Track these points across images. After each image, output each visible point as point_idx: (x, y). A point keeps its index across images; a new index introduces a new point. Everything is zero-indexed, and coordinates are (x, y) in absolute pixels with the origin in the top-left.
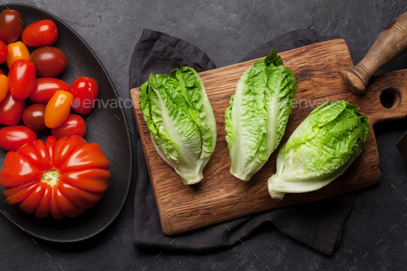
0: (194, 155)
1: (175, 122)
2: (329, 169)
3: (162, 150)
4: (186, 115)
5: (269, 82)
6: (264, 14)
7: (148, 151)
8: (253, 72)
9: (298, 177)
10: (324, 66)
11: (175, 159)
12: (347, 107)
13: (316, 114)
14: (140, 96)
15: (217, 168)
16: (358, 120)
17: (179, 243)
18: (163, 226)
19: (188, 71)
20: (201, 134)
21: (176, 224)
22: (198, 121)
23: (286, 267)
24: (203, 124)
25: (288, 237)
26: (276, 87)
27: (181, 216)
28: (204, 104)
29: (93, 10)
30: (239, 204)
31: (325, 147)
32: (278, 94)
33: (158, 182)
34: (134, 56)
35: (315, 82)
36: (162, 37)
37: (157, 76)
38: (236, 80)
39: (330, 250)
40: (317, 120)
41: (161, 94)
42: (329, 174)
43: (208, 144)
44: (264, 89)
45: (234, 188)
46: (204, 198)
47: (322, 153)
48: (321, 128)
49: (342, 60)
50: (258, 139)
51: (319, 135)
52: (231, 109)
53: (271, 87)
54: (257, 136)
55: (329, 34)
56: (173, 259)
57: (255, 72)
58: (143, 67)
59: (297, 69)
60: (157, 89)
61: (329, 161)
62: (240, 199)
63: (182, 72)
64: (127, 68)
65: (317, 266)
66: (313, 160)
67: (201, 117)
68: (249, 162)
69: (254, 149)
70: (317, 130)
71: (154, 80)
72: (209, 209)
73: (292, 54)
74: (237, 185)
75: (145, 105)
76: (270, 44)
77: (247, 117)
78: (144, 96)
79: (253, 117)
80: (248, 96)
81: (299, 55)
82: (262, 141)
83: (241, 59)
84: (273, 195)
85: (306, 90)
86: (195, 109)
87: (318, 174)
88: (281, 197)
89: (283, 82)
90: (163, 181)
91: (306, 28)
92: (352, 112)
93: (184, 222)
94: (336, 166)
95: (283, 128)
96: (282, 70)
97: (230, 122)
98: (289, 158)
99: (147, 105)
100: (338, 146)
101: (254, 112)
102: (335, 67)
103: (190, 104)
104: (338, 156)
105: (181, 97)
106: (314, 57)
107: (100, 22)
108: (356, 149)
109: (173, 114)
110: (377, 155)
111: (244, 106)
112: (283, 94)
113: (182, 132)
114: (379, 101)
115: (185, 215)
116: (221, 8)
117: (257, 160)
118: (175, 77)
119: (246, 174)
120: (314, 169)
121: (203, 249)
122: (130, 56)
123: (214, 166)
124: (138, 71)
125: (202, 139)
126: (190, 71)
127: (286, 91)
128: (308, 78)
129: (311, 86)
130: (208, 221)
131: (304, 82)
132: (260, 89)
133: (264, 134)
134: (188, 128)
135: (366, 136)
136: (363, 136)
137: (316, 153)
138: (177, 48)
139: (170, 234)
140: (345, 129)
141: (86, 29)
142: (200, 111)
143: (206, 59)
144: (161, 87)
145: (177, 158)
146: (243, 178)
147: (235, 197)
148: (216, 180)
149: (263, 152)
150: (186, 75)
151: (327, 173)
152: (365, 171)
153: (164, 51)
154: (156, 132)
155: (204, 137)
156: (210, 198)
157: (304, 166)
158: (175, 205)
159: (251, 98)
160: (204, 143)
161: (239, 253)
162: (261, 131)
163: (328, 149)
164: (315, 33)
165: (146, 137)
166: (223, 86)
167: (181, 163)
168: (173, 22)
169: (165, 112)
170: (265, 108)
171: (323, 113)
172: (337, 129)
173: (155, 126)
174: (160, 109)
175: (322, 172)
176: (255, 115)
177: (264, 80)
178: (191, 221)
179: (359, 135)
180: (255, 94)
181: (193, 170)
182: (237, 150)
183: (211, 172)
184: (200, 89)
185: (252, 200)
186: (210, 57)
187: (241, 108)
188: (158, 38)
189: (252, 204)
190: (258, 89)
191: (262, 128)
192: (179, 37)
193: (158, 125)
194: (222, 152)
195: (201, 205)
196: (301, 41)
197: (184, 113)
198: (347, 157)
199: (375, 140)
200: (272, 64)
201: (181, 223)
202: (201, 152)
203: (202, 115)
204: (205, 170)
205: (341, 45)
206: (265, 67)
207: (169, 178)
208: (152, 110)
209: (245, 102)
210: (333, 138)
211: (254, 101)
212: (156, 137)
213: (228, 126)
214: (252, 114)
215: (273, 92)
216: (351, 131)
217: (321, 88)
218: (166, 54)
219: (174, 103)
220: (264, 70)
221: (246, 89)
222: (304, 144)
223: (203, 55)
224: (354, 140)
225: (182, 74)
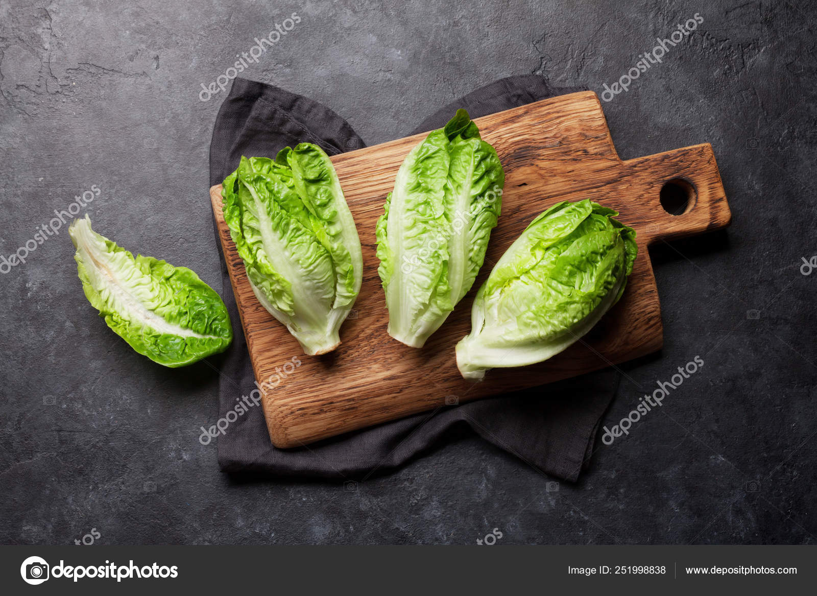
0: (322, 302)
1: (285, 241)
2: (562, 323)
3: (263, 293)
4: (304, 229)
5: (453, 168)
6: (451, 49)
7: (242, 297)
8: (424, 150)
9: (508, 338)
10: (558, 140)
11: (286, 308)
12: (594, 212)
13: (539, 226)
14: (224, 198)
15: (367, 326)
16: (616, 234)
17: (300, 462)
18: (271, 431)
19: (308, 150)
20: (334, 265)
21: (294, 428)
22: (326, 240)
23: (496, 505)
24: (335, 246)
25: (497, 451)
26: (464, 177)
27: (303, 414)
28: (338, 210)
29: (143, 46)
30: (407, 391)
31: (554, 283)
32: (468, 190)
33: (261, 352)
34: (218, 128)
35: (541, 168)
36: (268, 92)
37: (253, 160)
38: (396, 168)
39: (573, 472)
40: (541, 236)
41: (259, 191)
42: (562, 331)
43: (347, 281)
44: (444, 181)
45: (397, 361)
46: (343, 381)
47: (550, 294)
48: (547, 249)
49: (590, 129)
50: (433, 271)
51: (544, 263)
52: (386, 219)
53: (457, 176)
54: (431, 267)
55: (568, 84)
56: (292, 492)
57: (428, 150)
58: (233, 147)
59: (509, 147)
60: (252, 182)
61: (562, 308)
62: (409, 382)
63: (299, 153)
64: (205, 151)
65: (553, 503)
66: (533, 308)
67: (333, 232)
68: (421, 312)
69: (428, 289)
70: (539, 253)
71: (247, 167)
72: (353, 399)
73: (500, 120)
74: (403, 355)
75: (232, 212)
76: (463, 102)
77: (414, 232)
78: (230, 197)
79: (425, 231)
80: (416, 194)
81: (513, 120)
82: (442, 276)
83: (410, 130)
84: (465, 373)
85: (525, 184)
86: (320, 218)
87: (543, 332)
88: (480, 375)
89: (477, 167)
90: (269, 350)
91: (528, 72)
92: (605, 220)
93: (309, 425)
94: (574, 317)
95: (480, 250)
96: (476, 148)
97: (385, 242)
98: (492, 305)
99: (237, 213)
100: (577, 280)
101: (426, 223)
102: (577, 141)
103: (313, 211)
104: (577, 299)
105: (294, 197)
106: (540, 123)
107: (157, 67)
108: (611, 287)
109: (281, 227)
110: (657, 299)
111: (409, 213)
112: (478, 190)
113: (298, 261)
114: (657, 201)
115: (310, 411)
116: (374, 39)
117: (434, 309)
118: (285, 162)
119: (416, 335)
120: (535, 323)
121: (345, 471)
122: (211, 127)
123: (361, 323)
124: (225, 155)
125: (335, 273)
126: (313, 150)
127: (483, 183)
128: (529, 162)
129: (534, 176)
130: (352, 422)
131: (522, 169)
132: (437, 181)
133: (445, 263)
134: (307, 252)
135: (631, 264)
136: (625, 262)
137: (538, 294)
138: (294, 112)
139: (285, 446)
140: (591, 250)
141: (131, 80)
142: (330, 223)
143: (348, 131)
144: (259, 179)
145: (290, 306)
146: (410, 341)
147: (399, 377)
148: (365, 347)
149: (445, 294)
150: (306, 158)
151: (558, 330)
152: (635, 328)
153: (271, 117)
154: (251, 261)
155: (338, 269)
156: (354, 380)
157: (518, 318)
158: (291, 393)
159: (421, 197)
160: (340, 281)
161: (411, 481)
162: (439, 257)
163: (560, 287)
164: (544, 82)
165: (239, 272)
166: (375, 178)
167: (299, 316)
168: (289, 66)
169: (265, 225)
170: (446, 215)
171: (552, 222)
172: (576, 250)
173: (250, 250)
174: (258, 220)
175: (550, 328)
176: (428, 228)
177: (444, 165)
178: (322, 423)
179: (617, 262)
180: (429, 191)
181: (321, 329)
182: (398, 293)
183: (356, 333)
184: (330, 183)
185: (430, 384)
186: (355, 127)
187: (404, 216)
188: (260, 94)
189: (430, 391)
190: (434, 181)
191: (441, 252)
192: (298, 92)
193: (255, 248)
194: (375, 296)
195: (338, 393)
196: (519, 96)
197: (300, 225)
198: (594, 301)
199: (652, 273)
200: (459, 138)
201: (302, 427)
202: (335, 296)
203: (333, 230)
204: (344, 329)
205: (587, 102)
206: (446, 141)
207: (280, 344)
208: (244, 221)
209: (410, 206)
210: (569, 268)
211: (426, 203)
212: (253, 270)
213: (382, 249)
214: (421, 226)
215: (459, 186)
216: (602, 255)
217: (553, 180)
218: (276, 122)
219: (282, 208)
220: (444, 148)
221: (413, 181)
222: (518, 278)
223: (341, 125)
224: (607, 269)
225: (298, 157)
